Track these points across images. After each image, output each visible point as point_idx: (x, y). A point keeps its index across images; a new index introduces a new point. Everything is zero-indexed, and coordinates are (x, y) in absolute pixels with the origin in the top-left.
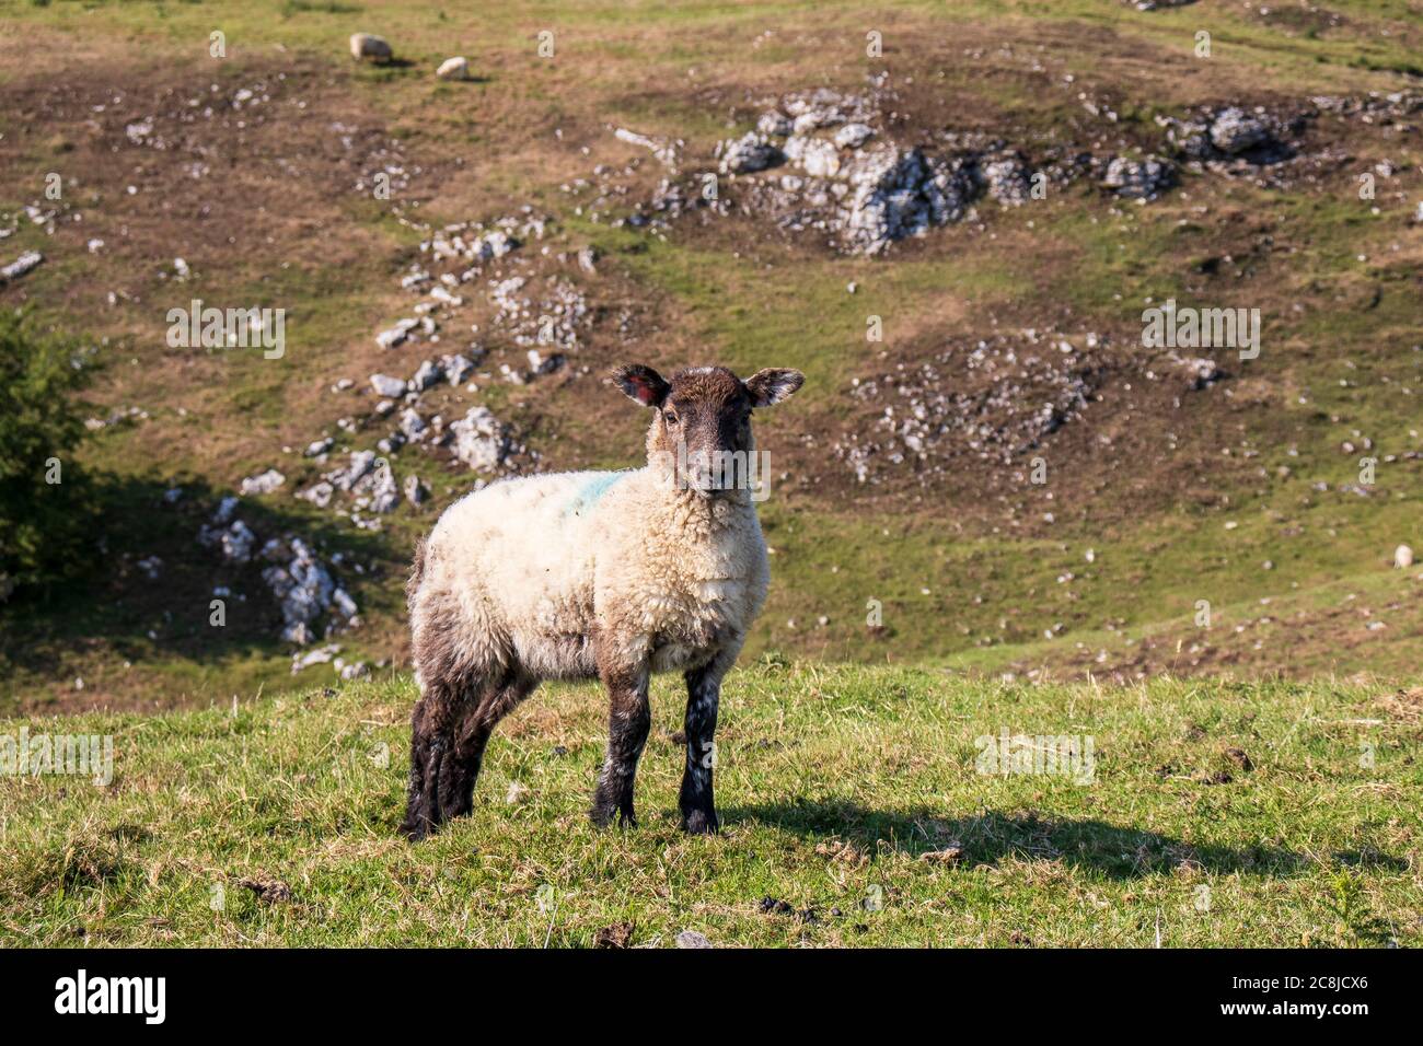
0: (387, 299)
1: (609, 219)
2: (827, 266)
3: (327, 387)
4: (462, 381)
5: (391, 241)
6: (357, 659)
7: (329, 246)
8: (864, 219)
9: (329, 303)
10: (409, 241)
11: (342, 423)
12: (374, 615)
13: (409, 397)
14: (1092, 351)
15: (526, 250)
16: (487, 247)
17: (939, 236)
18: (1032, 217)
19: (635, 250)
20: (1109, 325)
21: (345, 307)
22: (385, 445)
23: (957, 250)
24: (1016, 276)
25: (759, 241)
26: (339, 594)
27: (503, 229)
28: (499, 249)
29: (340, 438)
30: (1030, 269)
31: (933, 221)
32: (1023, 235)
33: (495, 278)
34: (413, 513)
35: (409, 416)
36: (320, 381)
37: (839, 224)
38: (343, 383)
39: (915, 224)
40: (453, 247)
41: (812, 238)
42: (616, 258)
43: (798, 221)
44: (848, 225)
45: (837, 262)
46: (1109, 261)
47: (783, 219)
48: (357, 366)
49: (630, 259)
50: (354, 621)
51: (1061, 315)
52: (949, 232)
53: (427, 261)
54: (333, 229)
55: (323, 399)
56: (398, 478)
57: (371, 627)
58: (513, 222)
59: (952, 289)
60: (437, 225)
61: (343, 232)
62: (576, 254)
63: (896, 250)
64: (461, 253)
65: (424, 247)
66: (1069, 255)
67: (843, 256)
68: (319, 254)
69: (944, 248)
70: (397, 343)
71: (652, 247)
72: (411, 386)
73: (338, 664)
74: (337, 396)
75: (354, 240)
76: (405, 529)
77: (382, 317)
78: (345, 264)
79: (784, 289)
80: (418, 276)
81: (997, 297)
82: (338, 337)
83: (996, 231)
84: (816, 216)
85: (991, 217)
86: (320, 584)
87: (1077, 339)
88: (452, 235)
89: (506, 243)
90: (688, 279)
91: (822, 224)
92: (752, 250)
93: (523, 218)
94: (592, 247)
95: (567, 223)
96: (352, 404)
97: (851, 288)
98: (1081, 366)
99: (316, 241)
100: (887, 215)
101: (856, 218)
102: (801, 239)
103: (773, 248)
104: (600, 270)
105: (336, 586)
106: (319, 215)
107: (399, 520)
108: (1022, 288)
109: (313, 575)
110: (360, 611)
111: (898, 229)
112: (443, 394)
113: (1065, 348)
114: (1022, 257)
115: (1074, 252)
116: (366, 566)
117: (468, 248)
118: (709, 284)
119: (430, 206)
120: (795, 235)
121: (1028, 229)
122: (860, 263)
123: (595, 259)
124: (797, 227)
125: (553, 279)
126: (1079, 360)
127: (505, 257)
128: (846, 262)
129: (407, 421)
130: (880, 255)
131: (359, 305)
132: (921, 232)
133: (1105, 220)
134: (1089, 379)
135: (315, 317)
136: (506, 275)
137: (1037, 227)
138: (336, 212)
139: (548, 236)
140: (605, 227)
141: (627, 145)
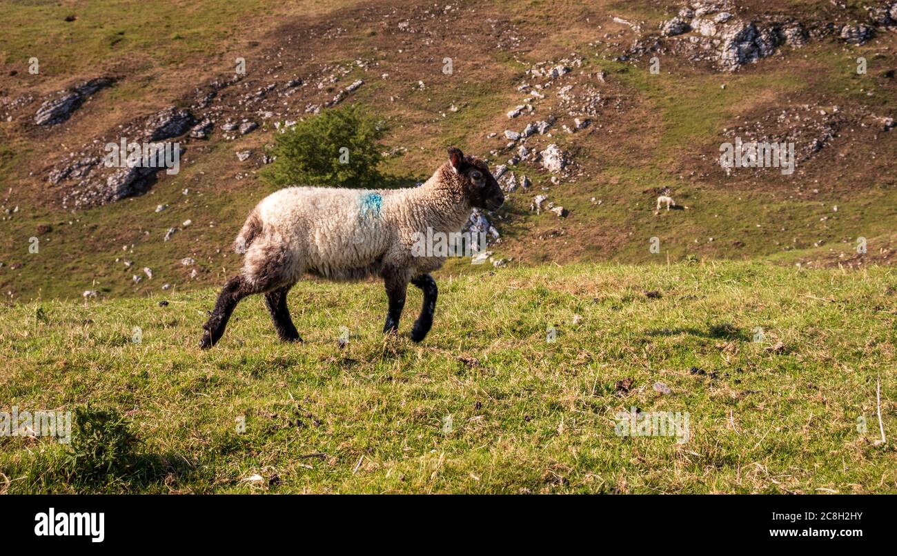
0: (511, 96)
1: (610, 58)
2: (711, 77)
3: (485, 136)
4: (545, 133)
5: (513, 70)
6: (500, 257)
7: (485, 73)
8: (728, 55)
9: (486, 98)
10: (520, 70)
11: (492, 152)
12: (507, 238)
13: (521, 140)
14: (835, 114)
15: (573, 73)
16: (556, 72)
17: (763, 63)
18: (806, 53)
19: (623, 71)
20: (843, 102)
21: (493, 100)
22: (511, 162)
23: (771, 69)
24: (799, 80)
25: (679, 67)
26: (491, 228)
27: (563, 64)
28: (561, 73)
29: (491, 159)
30: (806, 76)
31: (760, 55)
32: (803, 61)
33: (559, 86)
34: (524, 192)
35: (522, 148)
36: (482, 134)
37: (716, 58)
38: (492, 135)
39: (752, 57)
40: (540, 72)
41: (704, 65)
42: (614, 76)
43: (698, 57)
44: (721, 59)
45: (716, 75)
46: (843, 73)
47: (691, 56)
48: (498, 126)
49: (621, 76)
50: (498, 240)
51: (821, 98)
52: (767, 60)
53: (529, 79)
54: (487, 66)
55: (483, 142)
56: (517, 176)
57: (506, 243)
58: (567, 60)
59: (770, 86)
60: (533, 63)
61: (491, 67)
62: (596, 74)
63: (743, 69)
64: (544, 75)
65: (527, 72)
66: (823, 70)
67: (719, 72)
68: (481, 77)
69: (765, 68)
70: (515, 116)
71: (630, 70)
72: (522, 135)
73: (492, 260)
74: (489, 140)
75: (496, 70)
76: (520, 200)
77: (509, 104)
78: (493, 81)
79: (691, 88)
80: (525, 86)
81: (791, 89)
82: (490, 114)
83: (790, 59)
84: (706, 54)
85: (787, 53)
86: (483, 224)
87: (828, 109)
88: (540, 67)
89: (564, 70)
90: (647, 84)
91: (709, 58)
92: (677, 70)
93: (572, 58)
94: (603, 70)
95: (592, 60)
96: (496, 143)
97: (722, 87)
98: (830, 121)
99: (479, 71)
100: (739, 53)
101: (724, 55)
102: (699, 65)
103: (686, 69)
104: (606, 81)
105: (490, 225)
106: (481, 60)
107: (517, 195)
108: (802, 86)
109: (480, 220)
110: (501, 236)
111: (744, 59)
112: (536, 138)
113: (823, 113)
114: (802, 71)
115: (826, 69)
116: (503, 217)
117: (547, 72)
118: (657, 86)
119: (529, 54)
120: (696, 63)
121: (805, 58)
122: (727, 75)
123: (604, 76)
124: (697, 59)
125: (585, 86)
126: (829, 118)
127: (564, 75)
128: (720, 75)
129: (521, 151)
130: (735, 72)
131: (498, 99)
132: (754, 61)
133: (841, 54)
134: (834, 127)
135: (479, 105)
136: (564, 84)
137: (809, 57)
138: (489, 58)
139: (583, 66)
140: (609, 62)
141: (618, 24)
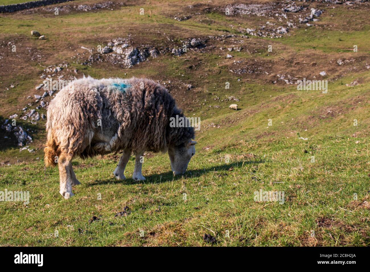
0: (38, 80)
1: (80, 63)
2: (121, 70)
3: (26, 98)
4: (52, 95)
5: (38, 69)
6: (32, 149)
7: (26, 71)
8: (127, 61)
9: (26, 82)
10: (42, 69)
11: (29, 104)
12: (35, 140)
13: (42, 99)
14: (169, 84)
15: (64, 70)
16: (56, 70)
17: (142, 64)
18: (158, 60)
19: (85, 69)
20: (172, 79)
21: (29, 82)
22: (37, 108)
23: (145, 66)
24: (156, 71)
25: (108, 66)
26: (28, 137)
27: (60, 66)
28: (59, 70)
29: (28, 107)
30: (158, 69)
31: (140, 61)
32: (157, 63)
33: (58, 75)
34: (43, 120)
35: (42, 102)
36: (24, 97)
37: (123, 62)
38: (29, 97)
39: (137, 62)
40: (50, 70)
41: (118, 65)
42: (81, 71)
43: (116, 62)
44: (125, 63)
45: (123, 70)
46: (172, 67)
47: (113, 62)
48: (32, 93)
49: (84, 71)
50: (31, 141)
51: (164, 77)
52: (143, 63)
53: (45, 73)
54: (27, 68)
55: (25, 100)
56: (40, 114)
57: (35, 142)
58: (61, 65)
59: (144, 74)
60: (47, 66)
61: (29, 68)
62: (73, 70)
63: (134, 67)
64: (52, 71)
65: (45, 70)
66: (165, 66)
67: (124, 68)
68: (24, 72)
69: (142, 66)
70: (39, 89)
71: (88, 68)
72: (42, 97)
73: (28, 150)
74: (28, 99)
75: (31, 70)
76: (41, 124)
77: (36, 84)
78: (29, 74)
79: (113, 75)
80: (43, 76)
81: (152, 75)
82: (28, 88)
83: (152, 62)
84: (119, 61)
85: (151, 60)
86: (25, 135)
87: (167, 82)
88: (50, 68)
89: (60, 69)
90: (95, 74)
91: (120, 63)
92: (107, 68)
93: (63, 64)
94: (76, 69)
95: (72, 64)
96: (31, 100)
97: (125, 74)
99: (24, 70)
100: (132, 60)
101: (126, 61)
103: (111, 67)
104: (78, 73)
105: (28, 135)
106: (24, 65)
107: (40, 122)
108: (157, 73)
109: (23, 133)
110: (33, 139)
111: (134, 63)
112: (48, 98)
113: (164, 83)
114: (157, 67)
115: (166, 66)
116: (34, 131)
117: (53, 70)
118: (99, 75)
119: (46, 63)
120: (115, 65)
121: (158, 62)
122: (127, 70)
123: (77, 71)
124: (115, 63)
125: (69, 75)
126: (167, 86)
127: (60, 72)
128: (124, 69)
129: (41, 103)
130: (131, 68)
131: (32, 82)
132: (138, 63)
133: (172, 60)
134: (169, 89)
135: (24, 84)
136: (60, 75)
137: (159, 61)
138: (28, 64)
139: (68, 67)
140: (79, 65)
141: (83, 49)
